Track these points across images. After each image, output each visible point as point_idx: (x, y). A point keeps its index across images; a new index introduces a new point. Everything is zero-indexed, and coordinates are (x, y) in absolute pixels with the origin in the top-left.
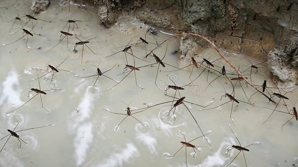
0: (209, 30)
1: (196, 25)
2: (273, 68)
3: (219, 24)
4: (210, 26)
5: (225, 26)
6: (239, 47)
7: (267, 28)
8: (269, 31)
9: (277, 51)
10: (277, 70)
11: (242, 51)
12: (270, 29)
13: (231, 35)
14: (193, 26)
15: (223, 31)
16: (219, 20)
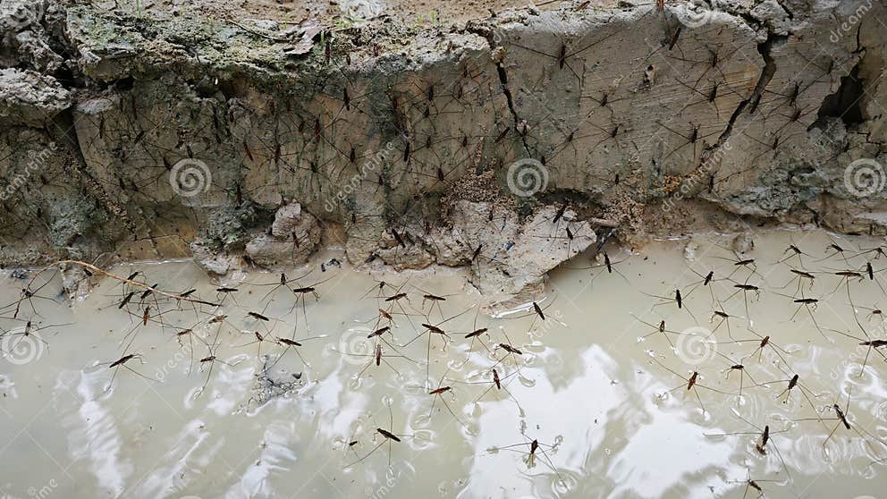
0: (100, 245)
1: (74, 245)
2: (203, 263)
3: (110, 231)
4: (99, 237)
5: (119, 231)
6: (155, 251)
7: (177, 214)
8: (181, 218)
9: (198, 240)
10: (210, 265)
11: (162, 254)
12: (181, 215)
13: (136, 240)
14: (69, 248)
15: (122, 238)
16: (106, 226)
